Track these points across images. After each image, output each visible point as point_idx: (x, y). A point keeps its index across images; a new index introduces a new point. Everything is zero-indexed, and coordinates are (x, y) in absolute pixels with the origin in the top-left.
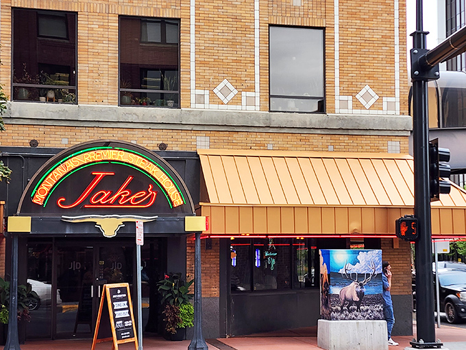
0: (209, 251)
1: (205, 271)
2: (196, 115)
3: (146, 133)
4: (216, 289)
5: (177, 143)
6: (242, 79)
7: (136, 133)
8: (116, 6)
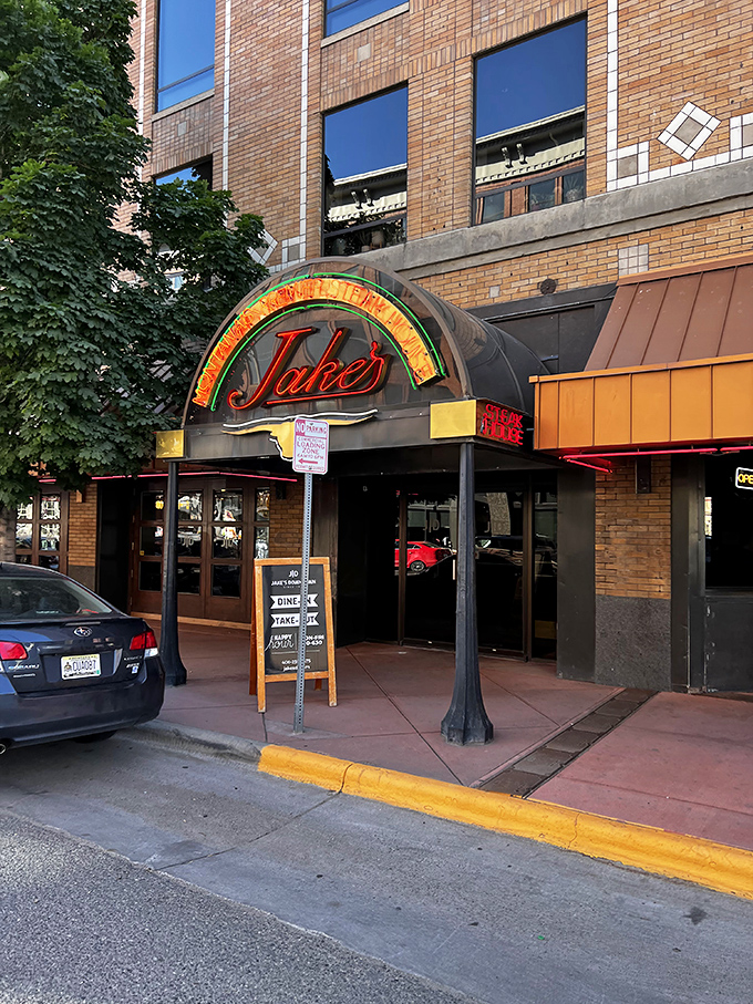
0: (647, 496)
1: (636, 541)
2: (616, 203)
3: (516, 266)
4: (662, 582)
5: (577, 273)
6: (731, 88)
7: (499, 270)
8: (468, 41)
